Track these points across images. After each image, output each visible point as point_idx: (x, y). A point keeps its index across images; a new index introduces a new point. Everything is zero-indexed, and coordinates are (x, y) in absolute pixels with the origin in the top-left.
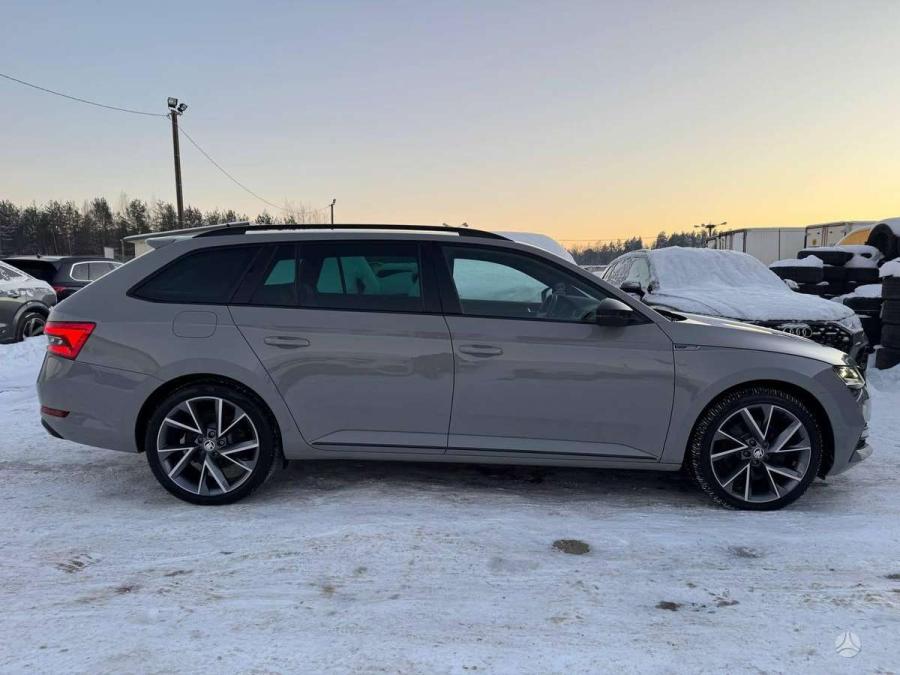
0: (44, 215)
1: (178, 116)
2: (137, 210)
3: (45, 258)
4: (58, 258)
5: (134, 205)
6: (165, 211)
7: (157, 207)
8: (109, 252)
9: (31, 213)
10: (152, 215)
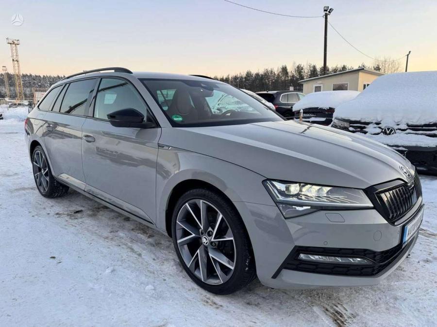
0: (262, 75)
1: (328, 16)
2: (299, 69)
3: (270, 92)
4: (275, 92)
5: (298, 67)
6: (312, 69)
7: (309, 67)
8: (292, 88)
9: (257, 75)
10: (306, 71)
